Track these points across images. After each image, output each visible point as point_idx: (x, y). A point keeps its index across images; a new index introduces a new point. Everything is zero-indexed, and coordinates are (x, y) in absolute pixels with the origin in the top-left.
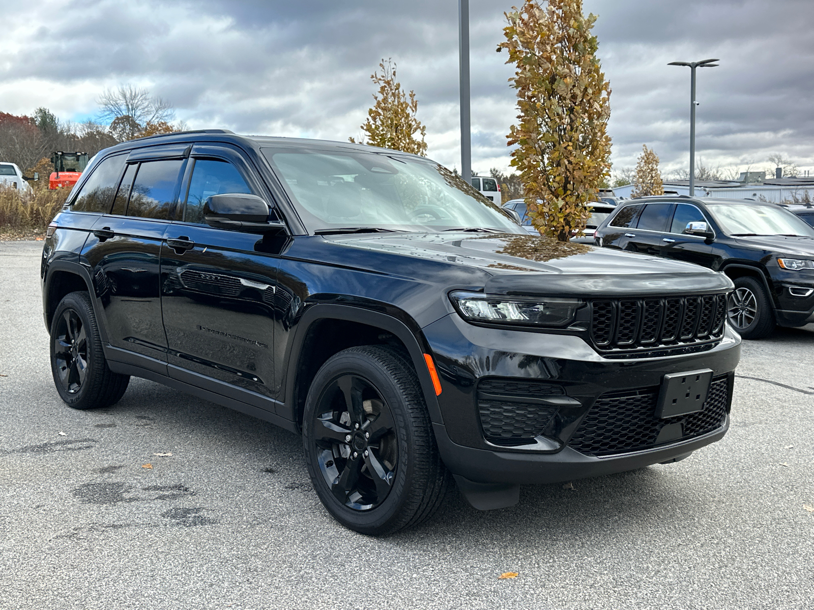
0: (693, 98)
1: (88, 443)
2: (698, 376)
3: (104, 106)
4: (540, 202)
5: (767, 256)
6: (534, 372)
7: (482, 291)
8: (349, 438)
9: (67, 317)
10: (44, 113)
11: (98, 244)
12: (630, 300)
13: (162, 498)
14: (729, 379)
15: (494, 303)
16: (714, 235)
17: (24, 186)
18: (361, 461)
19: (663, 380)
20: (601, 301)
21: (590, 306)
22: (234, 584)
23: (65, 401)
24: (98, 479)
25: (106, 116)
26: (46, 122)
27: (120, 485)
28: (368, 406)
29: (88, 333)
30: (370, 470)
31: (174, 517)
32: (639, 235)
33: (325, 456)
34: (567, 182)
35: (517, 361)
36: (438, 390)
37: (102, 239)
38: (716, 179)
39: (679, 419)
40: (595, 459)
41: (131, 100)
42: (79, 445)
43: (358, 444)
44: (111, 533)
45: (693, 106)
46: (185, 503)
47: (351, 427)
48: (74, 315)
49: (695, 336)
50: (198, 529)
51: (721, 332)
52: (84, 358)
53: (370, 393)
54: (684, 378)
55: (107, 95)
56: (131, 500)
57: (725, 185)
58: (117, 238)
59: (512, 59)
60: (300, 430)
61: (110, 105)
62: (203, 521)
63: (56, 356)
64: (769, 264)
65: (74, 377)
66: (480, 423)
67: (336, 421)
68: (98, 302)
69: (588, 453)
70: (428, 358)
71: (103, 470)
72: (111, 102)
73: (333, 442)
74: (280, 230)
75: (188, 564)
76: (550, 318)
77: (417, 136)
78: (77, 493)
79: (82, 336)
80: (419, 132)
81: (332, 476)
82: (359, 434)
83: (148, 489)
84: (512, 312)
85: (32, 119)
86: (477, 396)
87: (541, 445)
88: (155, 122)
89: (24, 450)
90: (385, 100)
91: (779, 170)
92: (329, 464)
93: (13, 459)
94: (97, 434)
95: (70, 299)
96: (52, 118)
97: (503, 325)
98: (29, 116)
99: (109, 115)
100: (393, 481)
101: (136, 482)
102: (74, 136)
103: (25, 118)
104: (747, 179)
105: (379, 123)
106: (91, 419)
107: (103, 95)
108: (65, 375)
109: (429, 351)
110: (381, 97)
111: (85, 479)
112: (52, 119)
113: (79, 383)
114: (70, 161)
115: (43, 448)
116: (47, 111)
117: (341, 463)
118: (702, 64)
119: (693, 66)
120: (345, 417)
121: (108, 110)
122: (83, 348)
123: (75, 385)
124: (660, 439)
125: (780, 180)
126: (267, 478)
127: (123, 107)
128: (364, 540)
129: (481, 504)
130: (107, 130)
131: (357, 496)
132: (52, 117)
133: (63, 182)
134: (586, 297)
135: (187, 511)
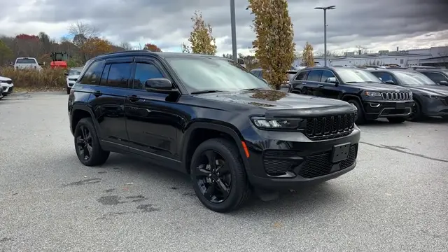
0: (325, 23)
1: (97, 181)
2: (345, 146)
3: (70, 31)
4: (268, 71)
5: (361, 91)
6: (283, 147)
7: (264, 116)
8: (210, 175)
9: (82, 128)
10: (43, 34)
11: (94, 97)
12: (320, 118)
13: (134, 201)
14: (356, 146)
15: (268, 121)
16: (339, 82)
17: (39, 68)
18: (216, 184)
19: (333, 147)
20: (309, 118)
21: (305, 120)
22: (173, 234)
23: (83, 163)
24: (106, 194)
25: (71, 35)
26: (44, 38)
27: (116, 197)
28: (217, 162)
29: (92, 135)
30: (220, 188)
31: (141, 208)
32: (308, 83)
33: (201, 182)
34: (279, 62)
35: (276, 142)
36: (248, 155)
37: (97, 96)
38: (334, 56)
39: (339, 162)
40: (309, 179)
41: (81, 27)
42: (94, 181)
43: (214, 177)
44: (119, 216)
45: (325, 26)
46: (144, 203)
47: (211, 170)
48: (84, 128)
49: (338, 131)
50: (153, 213)
51: (353, 127)
52: (90, 145)
53: (219, 156)
54: (341, 147)
55: (71, 26)
56: (122, 202)
57: (337, 58)
58: (103, 96)
59: (253, 12)
60: (190, 173)
61: (72, 30)
62: (154, 210)
63: (77, 144)
64: (361, 94)
65: (86, 153)
66: (265, 168)
67: (204, 168)
68: (96, 121)
69: (306, 177)
70: (243, 143)
71: (108, 191)
73: (204, 177)
74: (176, 92)
75: (153, 227)
76: (289, 126)
77: (212, 43)
78: (99, 201)
79: (90, 136)
80: (212, 41)
81: (204, 191)
82: (215, 173)
83: (128, 198)
84: (275, 124)
85: (37, 37)
86: (263, 158)
87: (287, 175)
88: (93, 36)
89: (72, 184)
90: (198, 28)
91: (360, 51)
92: (202, 185)
93: (68, 188)
94: (100, 176)
95: (83, 121)
96: (46, 36)
97: (271, 129)
98: (36, 35)
100: (230, 191)
101: (123, 195)
102: (57, 44)
103: (34, 36)
104: (347, 55)
105: (195, 38)
106: (95, 170)
107: (69, 27)
108: (82, 152)
109: (244, 140)
110: (196, 27)
111: (101, 195)
113: (89, 156)
114: (59, 56)
115: (79, 183)
117: (207, 185)
118: (329, 8)
119: (325, 9)
120: (208, 167)
122: (90, 141)
123: (87, 156)
124: (332, 170)
125: (360, 55)
126: (174, 192)
127: (78, 31)
128: (219, 214)
129: (265, 198)
130: (72, 41)
131: (214, 198)
133: (57, 66)
134: (304, 117)
135: (146, 206)
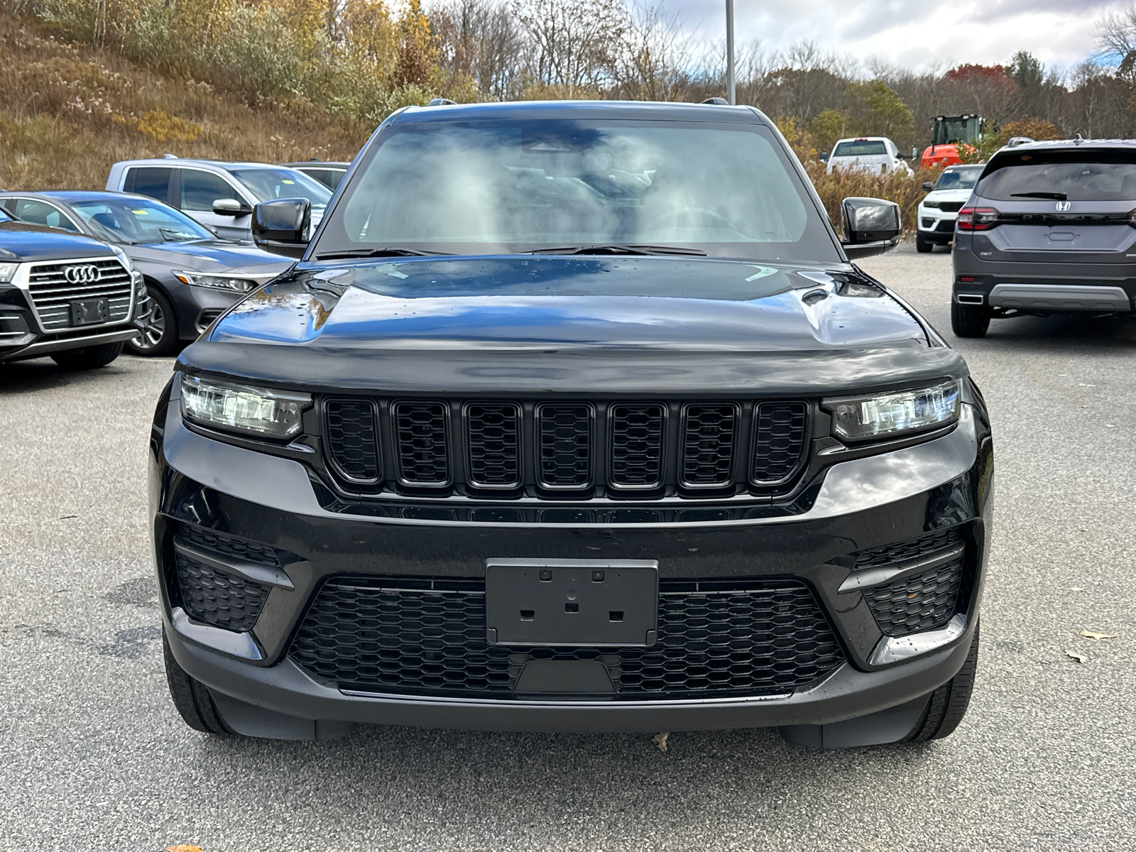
3: (1103, 39)
10: (1023, 59)
25: (1103, 53)
26: (1027, 71)
55: (1107, 21)
61: (1111, 36)
72: (1113, 31)
85: (1009, 70)
98: (1004, 65)
99: (1107, 51)
103: (999, 68)
107: (1102, 23)
112: (1035, 66)
116: (1028, 55)
121: (1106, 45)
132: (1035, 62)
